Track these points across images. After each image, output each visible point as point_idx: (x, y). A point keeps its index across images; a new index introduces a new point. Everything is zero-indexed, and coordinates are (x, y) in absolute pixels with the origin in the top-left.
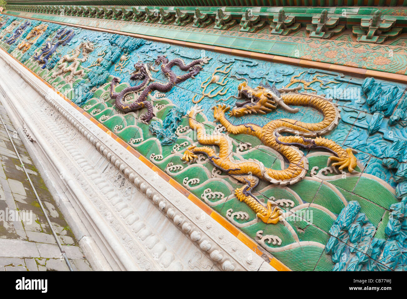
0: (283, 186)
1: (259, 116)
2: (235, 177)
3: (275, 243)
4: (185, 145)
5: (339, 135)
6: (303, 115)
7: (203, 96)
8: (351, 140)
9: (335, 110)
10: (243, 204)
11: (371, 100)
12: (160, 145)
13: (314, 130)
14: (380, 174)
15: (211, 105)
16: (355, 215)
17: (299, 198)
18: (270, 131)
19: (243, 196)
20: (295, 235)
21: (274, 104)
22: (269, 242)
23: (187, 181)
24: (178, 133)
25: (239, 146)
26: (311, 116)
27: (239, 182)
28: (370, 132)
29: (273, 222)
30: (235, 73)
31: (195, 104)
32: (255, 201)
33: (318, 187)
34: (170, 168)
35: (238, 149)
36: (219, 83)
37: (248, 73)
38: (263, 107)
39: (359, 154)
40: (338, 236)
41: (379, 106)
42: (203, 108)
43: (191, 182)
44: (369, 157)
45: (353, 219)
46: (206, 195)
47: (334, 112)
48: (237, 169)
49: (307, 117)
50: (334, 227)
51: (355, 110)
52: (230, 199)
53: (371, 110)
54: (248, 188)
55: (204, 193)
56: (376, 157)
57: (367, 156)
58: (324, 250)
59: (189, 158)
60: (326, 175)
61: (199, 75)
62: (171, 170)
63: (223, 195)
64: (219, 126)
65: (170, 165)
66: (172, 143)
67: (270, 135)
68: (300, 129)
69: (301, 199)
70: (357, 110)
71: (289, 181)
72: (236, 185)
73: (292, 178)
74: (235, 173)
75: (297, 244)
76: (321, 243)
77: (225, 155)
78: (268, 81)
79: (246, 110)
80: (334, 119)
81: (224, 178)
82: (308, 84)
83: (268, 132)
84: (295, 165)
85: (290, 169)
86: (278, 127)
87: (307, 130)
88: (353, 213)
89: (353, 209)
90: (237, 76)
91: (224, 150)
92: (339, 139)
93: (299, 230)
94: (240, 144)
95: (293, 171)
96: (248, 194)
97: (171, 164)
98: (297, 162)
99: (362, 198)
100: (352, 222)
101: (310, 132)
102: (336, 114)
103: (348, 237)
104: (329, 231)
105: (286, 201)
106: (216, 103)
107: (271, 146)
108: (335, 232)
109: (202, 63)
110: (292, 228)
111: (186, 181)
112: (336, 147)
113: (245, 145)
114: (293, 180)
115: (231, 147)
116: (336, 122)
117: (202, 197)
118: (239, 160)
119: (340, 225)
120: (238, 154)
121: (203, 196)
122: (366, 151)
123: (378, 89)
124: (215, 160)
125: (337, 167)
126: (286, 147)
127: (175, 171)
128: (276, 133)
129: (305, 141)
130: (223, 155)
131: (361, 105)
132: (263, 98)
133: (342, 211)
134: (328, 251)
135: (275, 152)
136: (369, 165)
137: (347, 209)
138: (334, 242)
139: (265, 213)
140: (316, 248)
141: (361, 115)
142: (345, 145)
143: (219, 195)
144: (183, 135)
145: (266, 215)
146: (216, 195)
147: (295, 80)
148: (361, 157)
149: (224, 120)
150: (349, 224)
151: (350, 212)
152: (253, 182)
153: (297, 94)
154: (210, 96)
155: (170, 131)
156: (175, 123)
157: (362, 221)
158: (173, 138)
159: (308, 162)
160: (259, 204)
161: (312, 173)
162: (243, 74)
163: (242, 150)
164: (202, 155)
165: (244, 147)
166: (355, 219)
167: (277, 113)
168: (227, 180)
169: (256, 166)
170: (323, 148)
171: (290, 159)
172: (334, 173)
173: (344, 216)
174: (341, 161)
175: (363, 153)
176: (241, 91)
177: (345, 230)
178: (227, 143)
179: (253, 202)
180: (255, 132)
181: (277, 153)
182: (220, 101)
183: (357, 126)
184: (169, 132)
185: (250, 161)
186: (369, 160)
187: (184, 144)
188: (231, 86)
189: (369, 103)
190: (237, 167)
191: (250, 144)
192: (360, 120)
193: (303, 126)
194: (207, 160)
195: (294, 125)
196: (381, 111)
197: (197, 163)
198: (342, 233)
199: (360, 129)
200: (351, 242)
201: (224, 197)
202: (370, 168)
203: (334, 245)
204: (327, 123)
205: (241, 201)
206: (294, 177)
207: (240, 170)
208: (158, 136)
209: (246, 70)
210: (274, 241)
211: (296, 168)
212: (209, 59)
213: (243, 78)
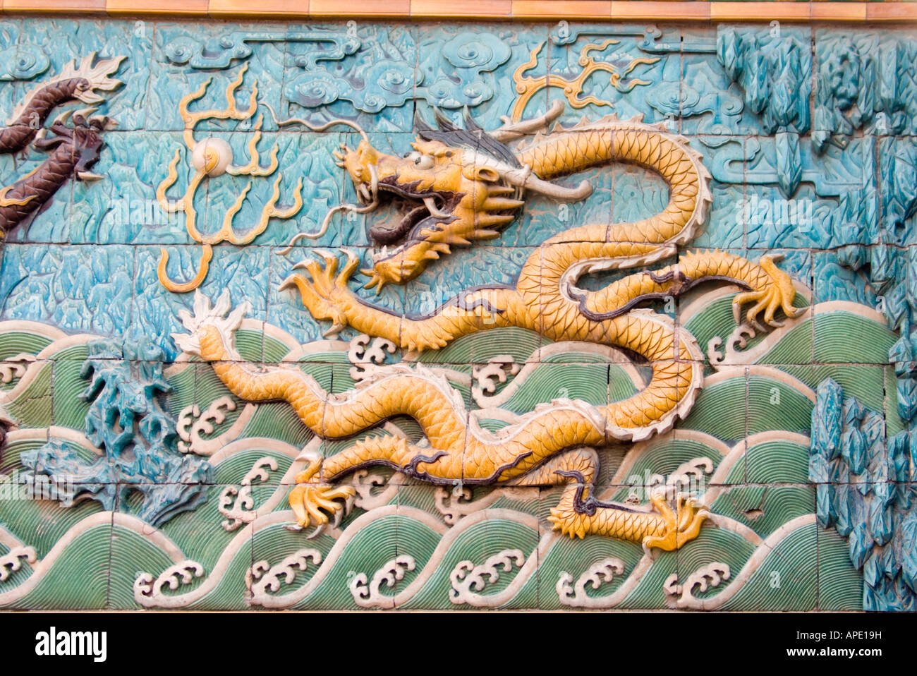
0: (667, 432)
1: (479, 252)
2: (524, 483)
3: (716, 580)
4: (265, 475)
5: (726, 223)
6: (610, 199)
7: (207, 250)
8: (757, 229)
9: (688, 156)
10: (591, 539)
11: (756, 100)
12: (149, 528)
13: (666, 238)
14: (843, 289)
15: (265, 271)
16: (838, 412)
17: (715, 440)
18: (550, 294)
19: (582, 522)
20: (750, 532)
21: (510, 196)
22: (703, 588)
23: (367, 584)
24: (199, 445)
25: (474, 381)
26: (632, 194)
27: (543, 488)
28: (787, 191)
29: (690, 537)
30: (285, 104)
31: (190, 292)
32: (619, 513)
33: (741, 390)
34: (263, 582)
35: (477, 393)
36: (243, 170)
37: (345, 95)
38: (484, 218)
39: (788, 258)
40: (830, 477)
41: (780, 114)
42: (236, 297)
43: (385, 580)
44: (809, 258)
45: (840, 424)
46: (463, 587)
47: (687, 164)
48: (522, 458)
49: (625, 201)
50: (814, 462)
51: (733, 138)
52: (545, 551)
53: (765, 127)
54: (583, 489)
55: (455, 583)
56: (821, 249)
57: (804, 255)
58: (817, 523)
59: (321, 509)
60: (744, 349)
61: (105, 155)
62: (273, 588)
63: (517, 553)
64: (361, 344)
65: (258, 574)
66: (204, 494)
67: (557, 305)
68: (629, 249)
69: (719, 442)
70: (736, 135)
71: (675, 413)
72: (538, 501)
73: (677, 401)
74: (519, 472)
75: (763, 549)
76: (804, 514)
77: (454, 433)
78: (440, 107)
79: (429, 248)
80: (697, 187)
81: (490, 505)
82: (576, 86)
83: (545, 299)
84: (669, 363)
85: (661, 379)
86: (564, 268)
87: (649, 246)
88: (833, 411)
89: (832, 402)
90: (300, 116)
91: (443, 420)
92: (731, 237)
93: (751, 517)
94: (476, 375)
95: (673, 382)
96: (593, 508)
97: (260, 569)
98: (670, 353)
99: (835, 365)
100: (842, 430)
101: (657, 247)
102: (696, 170)
103: (847, 467)
104: (810, 478)
105: (691, 466)
106: (281, 259)
107: (577, 336)
108: (819, 472)
109: (89, 93)
110: (735, 522)
111: (363, 590)
112: (735, 266)
113: (493, 369)
114: (683, 403)
115: (457, 398)
116: (705, 193)
117: (454, 600)
118: (507, 428)
119: (823, 453)
120: (491, 408)
121: (457, 593)
122: (798, 243)
123: (759, 64)
124: (430, 467)
125: (760, 316)
126: (622, 322)
127: (295, 583)
128: (569, 290)
129: (659, 282)
130: (449, 437)
131: (738, 117)
132: (471, 190)
133: (813, 418)
134: (826, 522)
135: (595, 347)
136: (817, 278)
137: (820, 408)
138: (828, 495)
139: (661, 528)
140: (802, 531)
141: (751, 146)
142: (751, 249)
143: (507, 562)
144: (230, 441)
145: (665, 530)
146: (495, 566)
147: (530, 83)
148: (794, 265)
149: (363, 315)
150: (837, 440)
151: (828, 412)
152: (586, 465)
153: (564, 137)
154: (239, 240)
155: (160, 455)
156: (154, 413)
157: (855, 418)
158: (198, 473)
159: (694, 339)
160: (635, 516)
161: (713, 361)
162: (326, 101)
163: (491, 388)
164: (364, 473)
165: (494, 377)
166: (842, 422)
167: (531, 218)
168: (502, 504)
169: (573, 418)
170: (709, 282)
171: (648, 350)
172: (760, 335)
173: (822, 427)
174: (762, 298)
175: (794, 252)
176: (374, 187)
177: (836, 455)
178: (435, 393)
179: (616, 519)
180: (504, 315)
181: (603, 348)
182: (295, 245)
183: (754, 184)
184: (156, 461)
185: (541, 414)
186: (812, 263)
187: (256, 470)
188: (304, 166)
189: (755, 109)
190: (517, 451)
191: (508, 359)
192: (754, 163)
193: (632, 238)
194: (396, 479)
195: (607, 245)
196: (786, 125)
197: (363, 511)
198: (834, 465)
199: (764, 189)
200: (855, 475)
201: (526, 557)
202: (820, 282)
203: (831, 500)
204: (687, 205)
205: (581, 536)
206: (682, 396)
207: (530, 454)
208: (106, 500)
209: (329, 84)
210: (711, 578)
211: (674, 369)
212: (112, 66)
213: (334, 120)
